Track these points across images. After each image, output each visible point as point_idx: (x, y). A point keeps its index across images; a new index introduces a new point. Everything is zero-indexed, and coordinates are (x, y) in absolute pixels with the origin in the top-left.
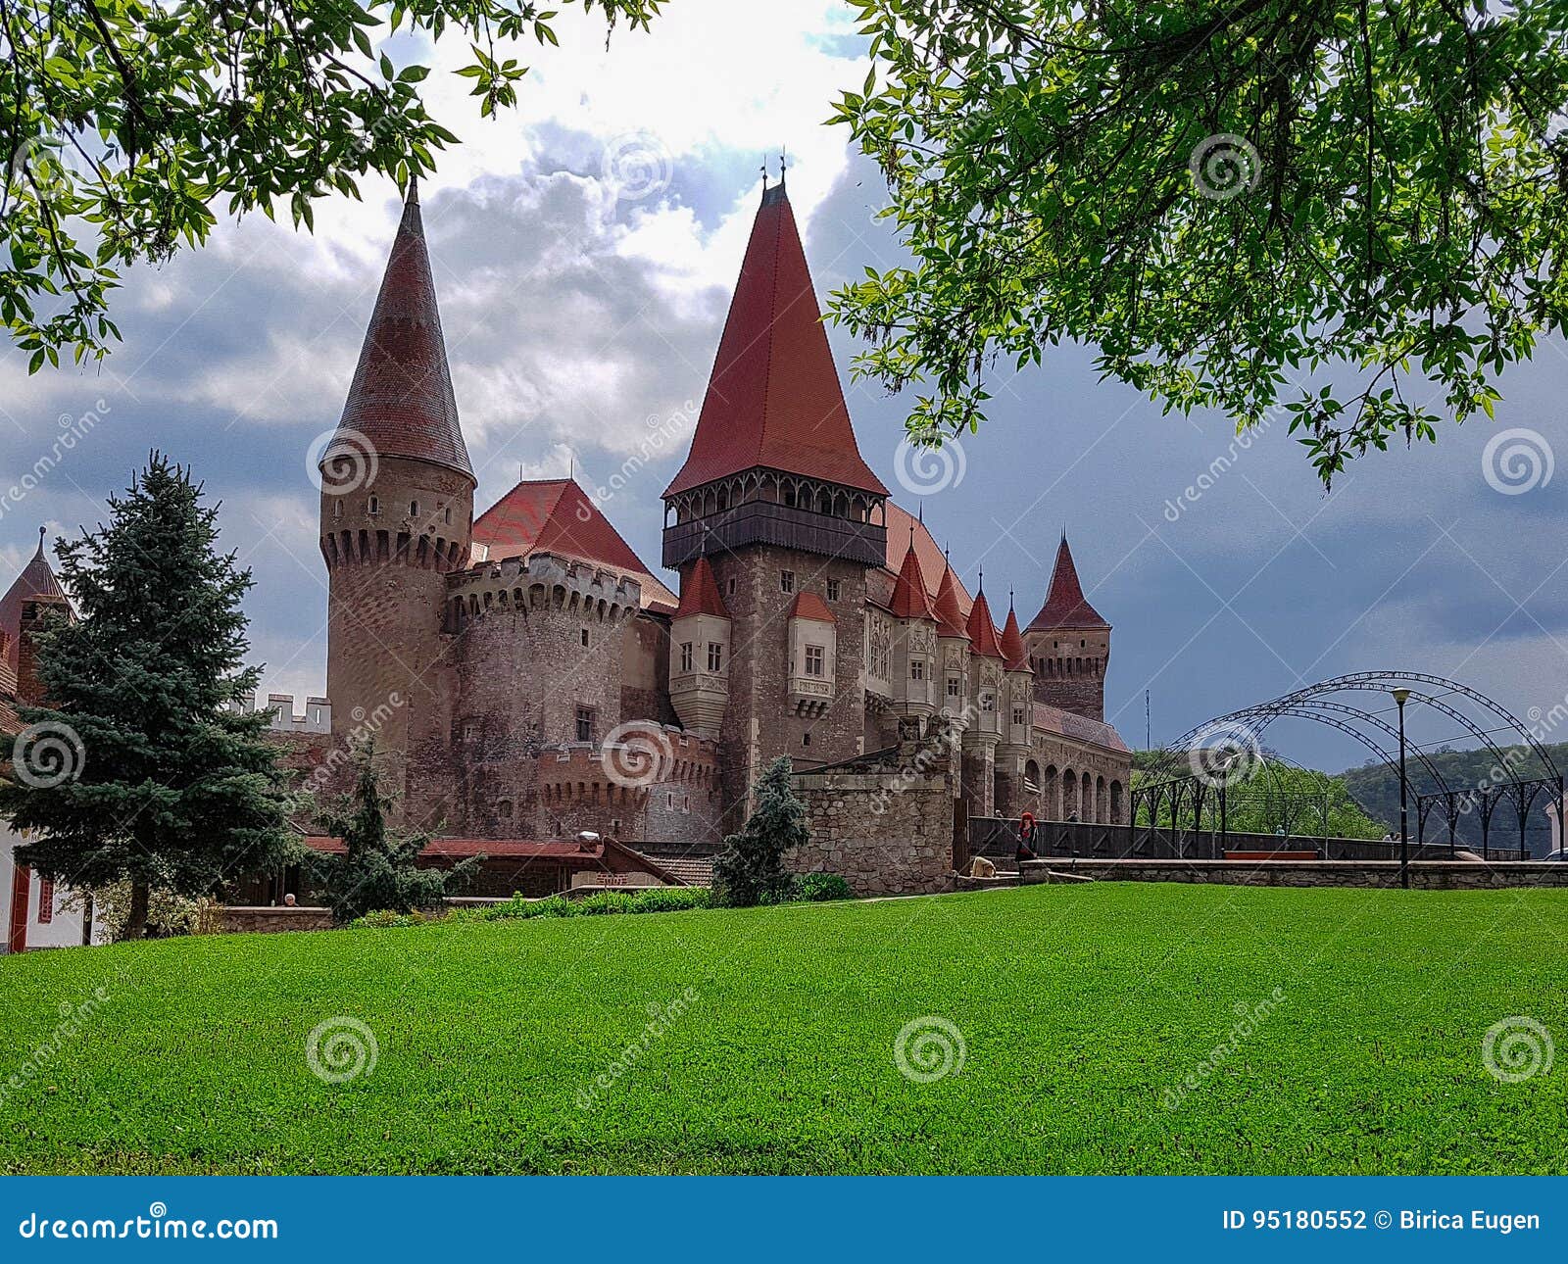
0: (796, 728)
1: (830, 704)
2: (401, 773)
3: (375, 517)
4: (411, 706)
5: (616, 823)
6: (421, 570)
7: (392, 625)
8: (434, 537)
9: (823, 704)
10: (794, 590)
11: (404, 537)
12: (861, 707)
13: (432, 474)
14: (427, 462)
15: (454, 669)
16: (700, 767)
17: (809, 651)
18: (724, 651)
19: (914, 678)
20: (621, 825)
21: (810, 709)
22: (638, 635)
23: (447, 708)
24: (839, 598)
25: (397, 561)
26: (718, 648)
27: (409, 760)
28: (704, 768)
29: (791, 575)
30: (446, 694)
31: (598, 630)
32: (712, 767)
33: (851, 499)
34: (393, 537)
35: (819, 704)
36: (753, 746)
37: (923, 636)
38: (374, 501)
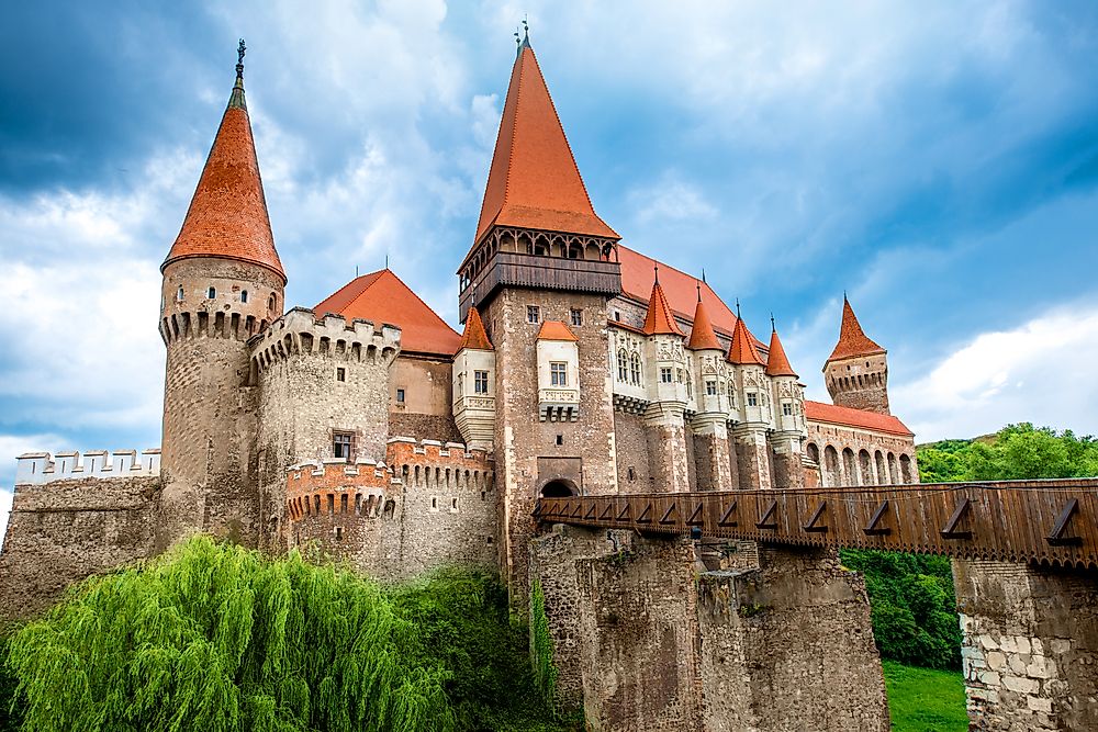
0: (549, 431)
1: (576, 408)
2: (201, 503)
3: (181, 303)
4: (211, 447)
5: (339, 530)
6: (221, 339)
7: (196, 384)
8: (228, 314)
9: (570, 409)
10: (540, 321)
11: (203, 316)
12: (609, 408)
13: (226, 266)
14: (221, 257)
15: (252, 414)
16: (467, 472)
17: (553, 365)
18: (490, 377)
19: (664, 381)
20: (343, 531)
21: (556, 414)
22: (429, 374)
23: (245, 446)
24: (583, 323)
25: (199, 335)
26: (485, 375)
27: (209, 491)
28: (472, 473)
29: (536, 309)
30: (244, 434)
31: (352, 367)
32: (481, 472)
33: (584, 245)
34: (194, 316)
35: (565, 409)
36: (507, 451)
37: (668, 348)
38: (182, 290)
